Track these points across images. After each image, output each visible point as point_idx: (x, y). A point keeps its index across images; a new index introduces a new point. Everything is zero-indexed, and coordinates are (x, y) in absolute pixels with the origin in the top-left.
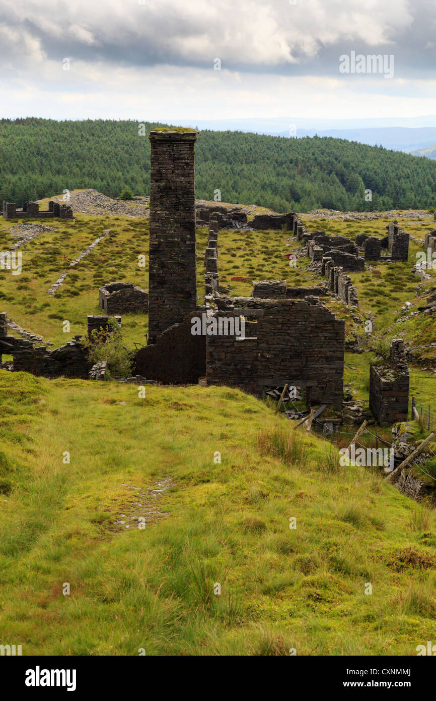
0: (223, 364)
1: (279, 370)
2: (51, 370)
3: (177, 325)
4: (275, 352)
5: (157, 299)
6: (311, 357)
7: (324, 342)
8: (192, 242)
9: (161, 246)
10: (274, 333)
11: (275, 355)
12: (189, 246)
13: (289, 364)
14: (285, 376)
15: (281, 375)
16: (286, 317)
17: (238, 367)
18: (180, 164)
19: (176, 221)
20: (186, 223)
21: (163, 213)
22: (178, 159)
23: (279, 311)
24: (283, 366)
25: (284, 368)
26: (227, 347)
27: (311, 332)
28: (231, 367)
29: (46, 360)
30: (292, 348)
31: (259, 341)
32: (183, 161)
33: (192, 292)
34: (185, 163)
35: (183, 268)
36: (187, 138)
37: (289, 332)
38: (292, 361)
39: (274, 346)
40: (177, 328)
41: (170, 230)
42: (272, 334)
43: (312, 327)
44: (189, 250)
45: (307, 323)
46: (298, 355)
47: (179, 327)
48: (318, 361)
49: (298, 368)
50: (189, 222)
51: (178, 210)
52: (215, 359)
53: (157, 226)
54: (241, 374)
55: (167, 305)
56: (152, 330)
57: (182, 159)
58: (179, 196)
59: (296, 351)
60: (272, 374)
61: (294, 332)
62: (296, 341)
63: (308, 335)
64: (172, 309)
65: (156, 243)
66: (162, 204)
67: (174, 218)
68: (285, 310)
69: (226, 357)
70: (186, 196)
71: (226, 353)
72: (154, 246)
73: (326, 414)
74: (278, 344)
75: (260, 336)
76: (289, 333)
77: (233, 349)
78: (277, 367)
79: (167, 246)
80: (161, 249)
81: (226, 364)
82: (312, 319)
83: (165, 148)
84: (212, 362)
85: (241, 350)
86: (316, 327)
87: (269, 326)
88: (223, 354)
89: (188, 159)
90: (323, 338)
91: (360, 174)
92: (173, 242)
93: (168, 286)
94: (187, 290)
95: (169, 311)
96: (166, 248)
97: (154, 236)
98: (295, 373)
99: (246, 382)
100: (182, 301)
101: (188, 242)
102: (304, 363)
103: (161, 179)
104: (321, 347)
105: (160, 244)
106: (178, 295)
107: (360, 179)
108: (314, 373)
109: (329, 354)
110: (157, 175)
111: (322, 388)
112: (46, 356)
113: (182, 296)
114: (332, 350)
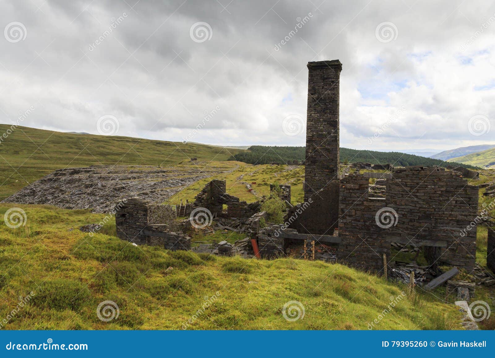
0: (354, 220)
1: (407, 229)
2: (248, 215)
3: (322, 190)
4: (403, 213)
5: (311, 173)
6: (441, 219)
7: (455, 206)
8: (335, 135)
9: (314, 138)
10: (402, 194)
11: (403, 215)
12: (333, 137)
13: (417, 224)
14: (413, 235)
15: (409, 234)
16: (415, 181)
17: (367, 224)
18: (328, 82)
19: (324, 121)
20: (331, 121)
21: (316, 116)
22: (327, 78)
23: (407, 175)
24: (411, 226)
25: (412, 228)
26: (357, 205)
27: (441, 195)
28: (361, 223)
29: (245, 209)
30: (421, 209)
31: (387, 202)
32: (330, 80)
33: (335, 169)
34: (332, 81)
35: (329, 152)
36: (333, 64)
37: (418, 194)
38: (421, 221)
39: (403, 207)
40: (322, 192)
41: (321, 126)
42: (401, 196)
43: (442, 191)
44: (333, 140)
45: (437, 187)
46: (427, 217)
47: (323, 191)
48: (448, 223)
49: (427, 229)
50: (333, 121)
51: (326, 113)
52: (346, 215)
53: (312, 124)
54: (369, 229)
55: (317, 177)
56: (307, 193)
57: (329, 78)
58: (327, 104)
59: (425, 213)
60: (401, 232)
61: (423, 194)
62: (424, 203)
63: (437, 199)
64: (320, 180)
65: (311, 135)
66: (315, 110)
67: (323, 119)
68: (413, 174)
69: (356, 214)
70: (331, 103)
71: (356, 210)
72: (310, 137)
73: (458, 277)
74: (406, 205)
75: (389, 197)
76: (417, 196)
77: (363, 207)
78: (405, 226)
79: (318, 138)
80: (313, 139)
81: (355, 220)
82: (442, 184)
83: (318, 72)
84: (343, 218)
85: (370, 209)
86: (447, 191)
87: (397, 188)
88: (353, 211)
89: (333, 79)
90: (454, 202)
91: (408, 162)
92: (322, 135)
93: (318, 164)
94: (331, 167)
95: (318, 181)
96: (317, 139)
97: (310, 130)
98: (423, 233)
99: (374, 237)
100: (327, 174)
101: (332, 135)
102: (433, 225)
103: (314, 93)
104: (452, 211)
105: (313, 136)
106: (325, 170)
107: (408, 164)
108: (444, 234)
109: (460, 217)
110: (313, 90)
111: (452, 250)
112: (245, 207)
113: (328, 171)
114: (464, 214)
